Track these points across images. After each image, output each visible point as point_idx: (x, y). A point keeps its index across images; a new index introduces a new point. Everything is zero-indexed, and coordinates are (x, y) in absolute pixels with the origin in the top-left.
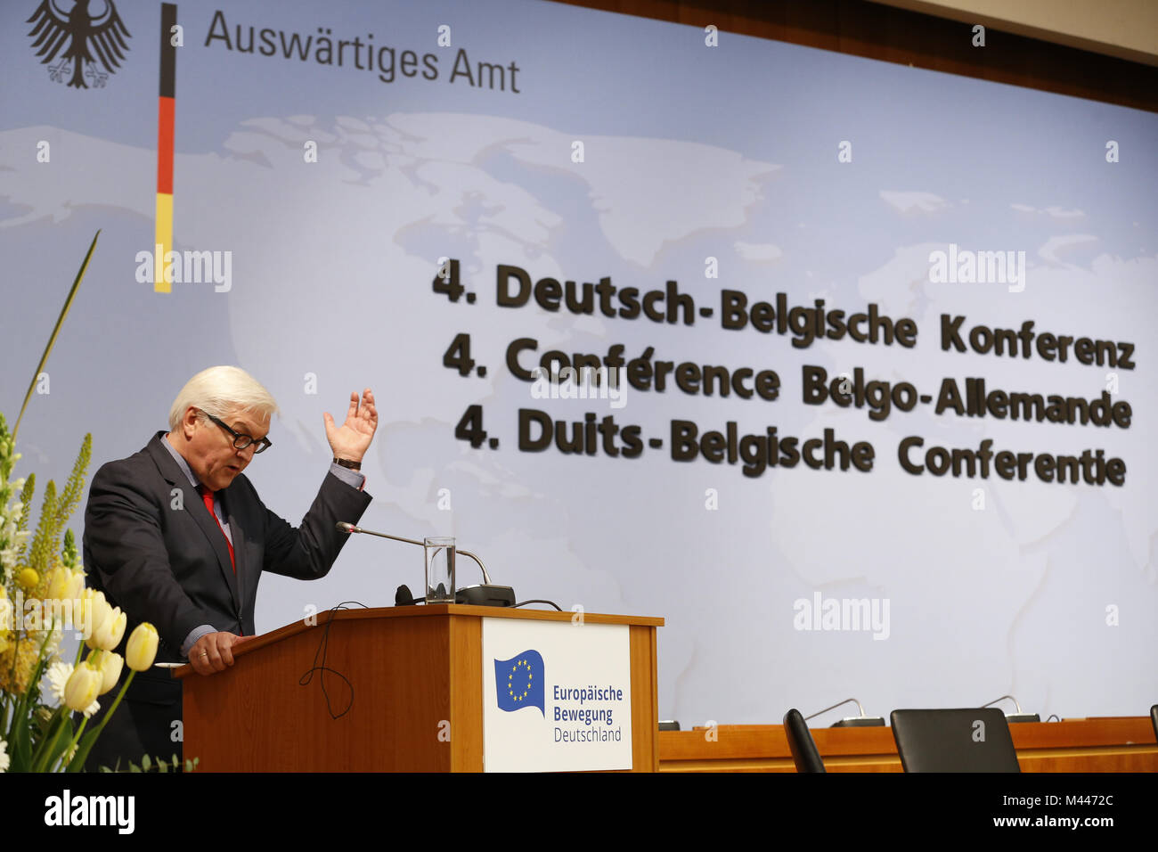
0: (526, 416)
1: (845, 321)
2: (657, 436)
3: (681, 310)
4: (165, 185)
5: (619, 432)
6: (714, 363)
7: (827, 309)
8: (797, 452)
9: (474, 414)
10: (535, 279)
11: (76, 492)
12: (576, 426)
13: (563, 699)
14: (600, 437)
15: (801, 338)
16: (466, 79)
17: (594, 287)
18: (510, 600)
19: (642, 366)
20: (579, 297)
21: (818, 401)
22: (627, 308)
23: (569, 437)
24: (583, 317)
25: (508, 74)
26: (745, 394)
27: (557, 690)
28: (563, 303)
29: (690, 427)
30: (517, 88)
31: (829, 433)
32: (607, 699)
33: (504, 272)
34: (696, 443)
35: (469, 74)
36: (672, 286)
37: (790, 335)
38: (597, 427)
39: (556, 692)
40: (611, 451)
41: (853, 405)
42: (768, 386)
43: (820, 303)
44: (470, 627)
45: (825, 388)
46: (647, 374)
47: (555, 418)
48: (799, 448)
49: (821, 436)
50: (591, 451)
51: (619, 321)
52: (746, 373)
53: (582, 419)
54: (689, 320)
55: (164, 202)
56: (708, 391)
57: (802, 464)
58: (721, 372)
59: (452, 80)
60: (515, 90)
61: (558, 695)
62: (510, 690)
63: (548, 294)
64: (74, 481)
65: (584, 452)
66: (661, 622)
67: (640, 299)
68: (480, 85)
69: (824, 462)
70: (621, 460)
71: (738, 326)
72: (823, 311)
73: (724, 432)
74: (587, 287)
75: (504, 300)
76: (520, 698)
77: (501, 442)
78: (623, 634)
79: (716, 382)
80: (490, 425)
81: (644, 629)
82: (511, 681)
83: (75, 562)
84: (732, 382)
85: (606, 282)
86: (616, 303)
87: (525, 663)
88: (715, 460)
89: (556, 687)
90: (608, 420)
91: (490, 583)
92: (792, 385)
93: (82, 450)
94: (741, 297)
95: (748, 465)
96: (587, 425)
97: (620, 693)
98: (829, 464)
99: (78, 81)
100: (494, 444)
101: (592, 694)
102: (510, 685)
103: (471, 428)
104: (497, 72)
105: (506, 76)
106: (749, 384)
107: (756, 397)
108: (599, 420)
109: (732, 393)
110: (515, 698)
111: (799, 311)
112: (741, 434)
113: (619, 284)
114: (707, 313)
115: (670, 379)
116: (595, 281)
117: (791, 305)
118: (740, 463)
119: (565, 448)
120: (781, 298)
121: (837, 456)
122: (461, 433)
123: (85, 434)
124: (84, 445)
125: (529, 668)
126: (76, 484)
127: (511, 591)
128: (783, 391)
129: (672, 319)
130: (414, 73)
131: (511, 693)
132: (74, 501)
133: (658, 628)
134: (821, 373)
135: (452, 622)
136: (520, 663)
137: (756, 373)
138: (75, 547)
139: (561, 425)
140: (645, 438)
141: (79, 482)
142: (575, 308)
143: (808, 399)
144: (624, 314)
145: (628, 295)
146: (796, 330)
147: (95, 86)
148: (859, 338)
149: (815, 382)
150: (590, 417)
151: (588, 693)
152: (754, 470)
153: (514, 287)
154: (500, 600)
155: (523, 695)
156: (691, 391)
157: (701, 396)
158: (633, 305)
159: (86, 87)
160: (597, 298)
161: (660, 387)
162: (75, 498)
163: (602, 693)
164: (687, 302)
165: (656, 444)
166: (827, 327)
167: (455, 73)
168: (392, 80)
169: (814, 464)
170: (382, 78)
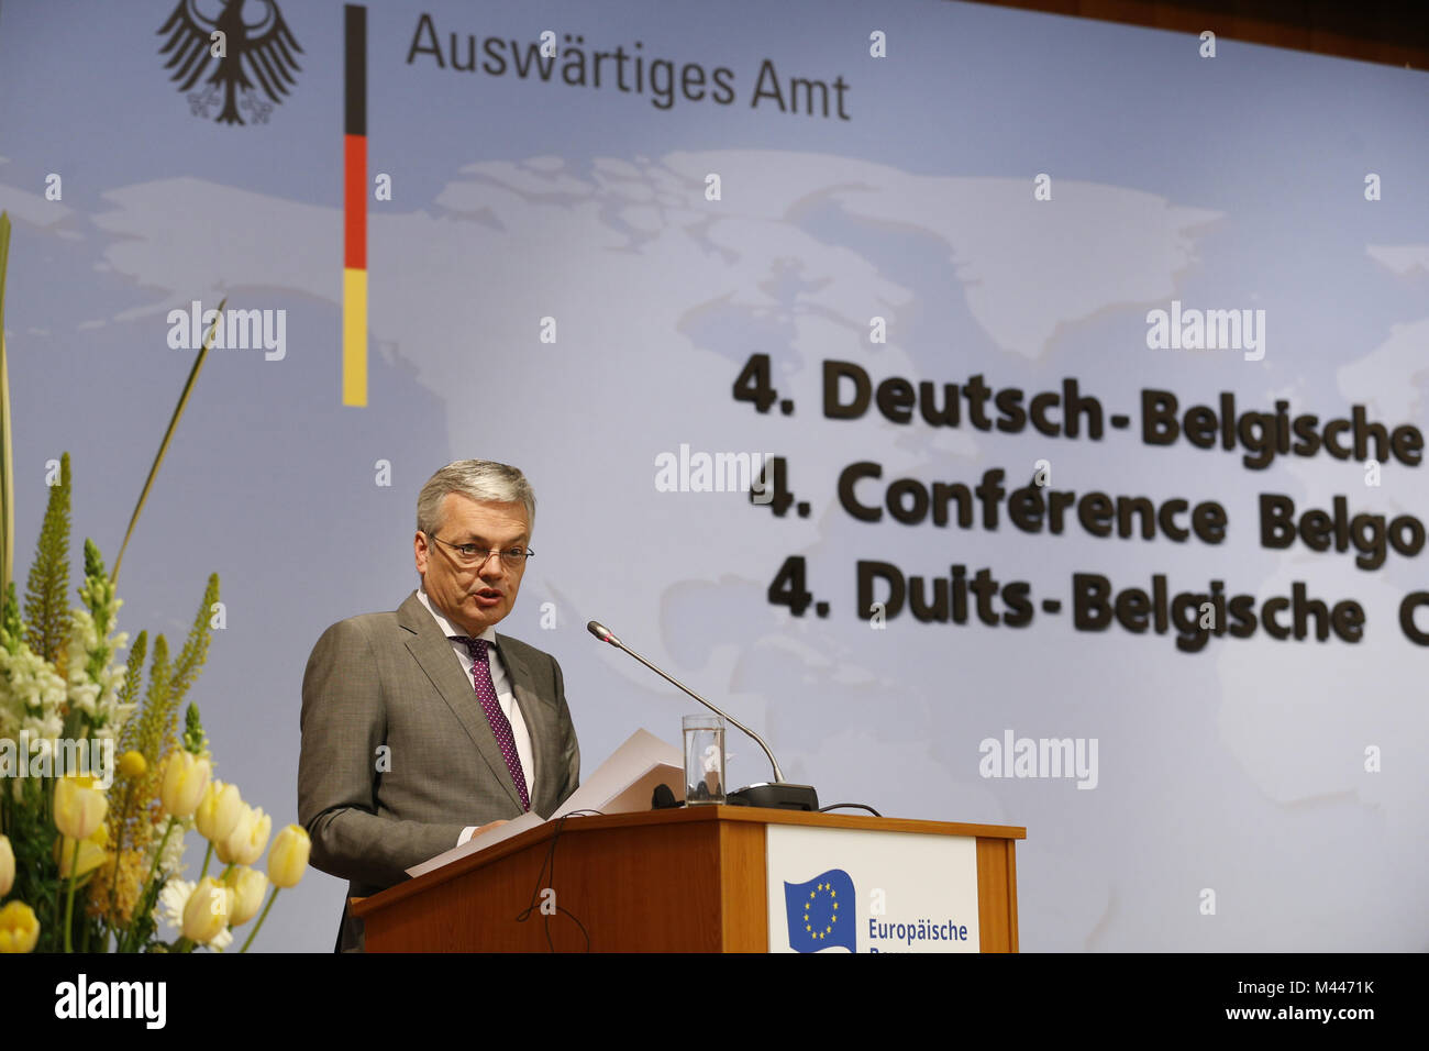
0: (868, 571)
1: (1319, 430)
2: (1053, 596)
3: (1084, 419)
4: (356, 256)
5: (999, 592)
6: (1133, 493)
7: (1294, 413)
8: (1253, 617)
9: (794, 568)
10: (876, 381)
11: (199, 652)
12: (939, 584)
13: (882, 937)
14: (972, 600)
15: (1256, 455)
16: (773, 103)
17: (960, 390)
18: (811, 805)
19: (1031, 498)
20: (940, 403)
21: (1284, 543)
22: (1006, 418)
23: (929, 599)
24: (945, 432)
25: (833, 94)
26: (1178, 536)
27: (874, 924)
28: (917, 413)
29: (1101, 583)
30: (847, 111)
31: (1299, 588)
32: (945, 938)
33: (834, 371)
34: (1108, 606)
35: (777, 95)
36: (1070, 385)
37: (1240, 451)
38: (967, 585)
39: (872, 928)
40: (988, 618)
41: (1332, 548)
42: (1211, 523)
43: (1282, 406)
44: (751, 837)
45: (1292, 525)
46: (1038, 509)
47: (908, 572)
48: (1257, 610)
49: (1287, 593)
50: (961, 618)
51: (996, 436)
52: (1179, 505)
53: (946, 574)
54: (1096, 433)
55: (355, 280)
56: (1125, 532)
57: (1261, 634)
58: (1142, 505)
59: (754, 103)
60: (843, 116)
61: (875, 932)
62: (806, 924)
63: (896, 399)
64: (196, 636)
65: (950, 620)
66: (1021, 833)
67: (1026, 405)
68: (794, 109)
69: (1292, 629)
70: (1003, 632)
71: (1166, 440)
72: (1286, 418)
73: (1148, 588)
74: (951, 390)
75: (833, 410)
76: (822, 935)
77: (833, 607)
78: (967, 850)
79: (1136, 520)
80: (815, 584)
81: (997, 844)
82: (808, 912)
83: (200, 748)
84: (1159, 519)
85: (976, 381)
86: (991, 411)
87: (828, 887)
88: (1137, 628)
89: (872, 921)
90: (984, 575)
91: (782, 781)
92: (1244, 522)
93: (206, 596)
94: (1169, 400)
95: (1185, 637)
96: (954, 583)
97: (964, 930)
98: (1299, 632)
99: (230, 114)
100: (823, 610)
101: (924, 931)
102: (806, 918)
103: (790, 587)
104: (817, 91)
105: (830, 96)
106: (1183, 521)
107: (1193, 540)
108: (971, 575)
109: (1160, 535)
110: (814, 935)
111: (1253, 418)
112: (1173, 591)
113: (996, 384)
114: (1121, 422)
115: (1071, 516)
116: (962, 380)
117: (1241, 408)
118: (1173, 633)
119: (923, 615)
120: (1227, 400)
121: (1311, 621)
122: (776, 595)
123: (208, 575)
124: (208, 589)
125: (833, 894)
126: (199, 642)
127: (812, 791)
128: (1232, 530)
129: (1072, 431)
130: (701, 96)
131: (809, 928)
132: (196, 664)
133: (1017, 841)
134: (1286, 504)
135: (724, 831)
136: (820, 887)
137: (1192, 505)
138: (201, 728)
139: (917, 583)
140: (1036, 598)
141: (204, 638)
142: (933, 419)
143: (1269, 541)
144: (1004, 427)
145: (1009, 399)
146: (1249, 443)
147: (255, 121)
148: (1339, 454)
149: (1277, 518)
150: (958, 571)
151: (918, 929)
152: (1192, 641)
153: (847, 391)
154: (797, 803)
155: (825, 932)
156: (1102, 533)
157: (1114, 540)
158: (1016, 412)
159: (241, 122)
160: (964, 405)
161: (1057, 527)
162: (198, 660)
163: (939, 930)
164: (1093, 407)
165: (1052, 607)
166: (1294, 439)
167: (759, 93)
168: (670, 105)
169: (1278, 633)
170: (656, 103)
